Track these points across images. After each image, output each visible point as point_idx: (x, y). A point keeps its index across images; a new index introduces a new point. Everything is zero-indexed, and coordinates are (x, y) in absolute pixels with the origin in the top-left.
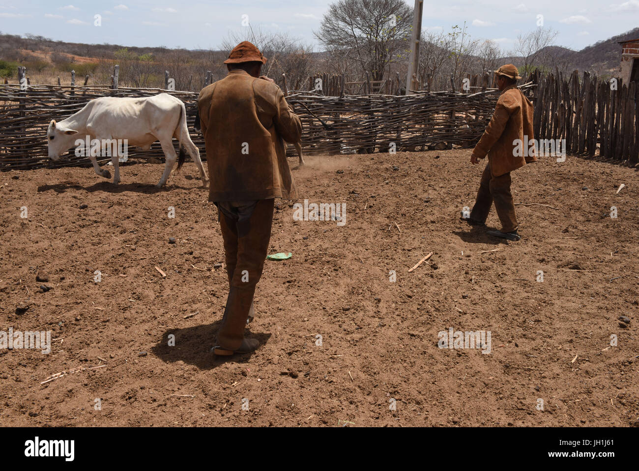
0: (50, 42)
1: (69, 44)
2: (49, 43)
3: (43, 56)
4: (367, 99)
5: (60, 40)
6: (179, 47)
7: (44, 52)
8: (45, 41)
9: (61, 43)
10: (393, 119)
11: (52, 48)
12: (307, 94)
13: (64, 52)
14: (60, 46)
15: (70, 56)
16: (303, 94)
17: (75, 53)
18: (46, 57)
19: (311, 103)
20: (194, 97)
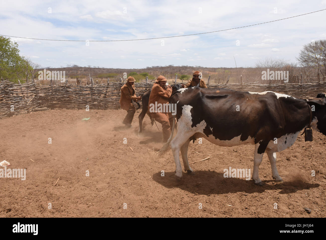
0: (203, 68)
1: (209, 68)
4: (284, 85)
5: (206, 67)
6: (248, 67)
8: (201, 67)
9: (206, 68)
10: (298, 94)
11: (203, 70)
12: (253, 83)
14: (206, 69)
15: (208, 72)
16: (251, 83)
17: (210, 71)
19: (254, 87)
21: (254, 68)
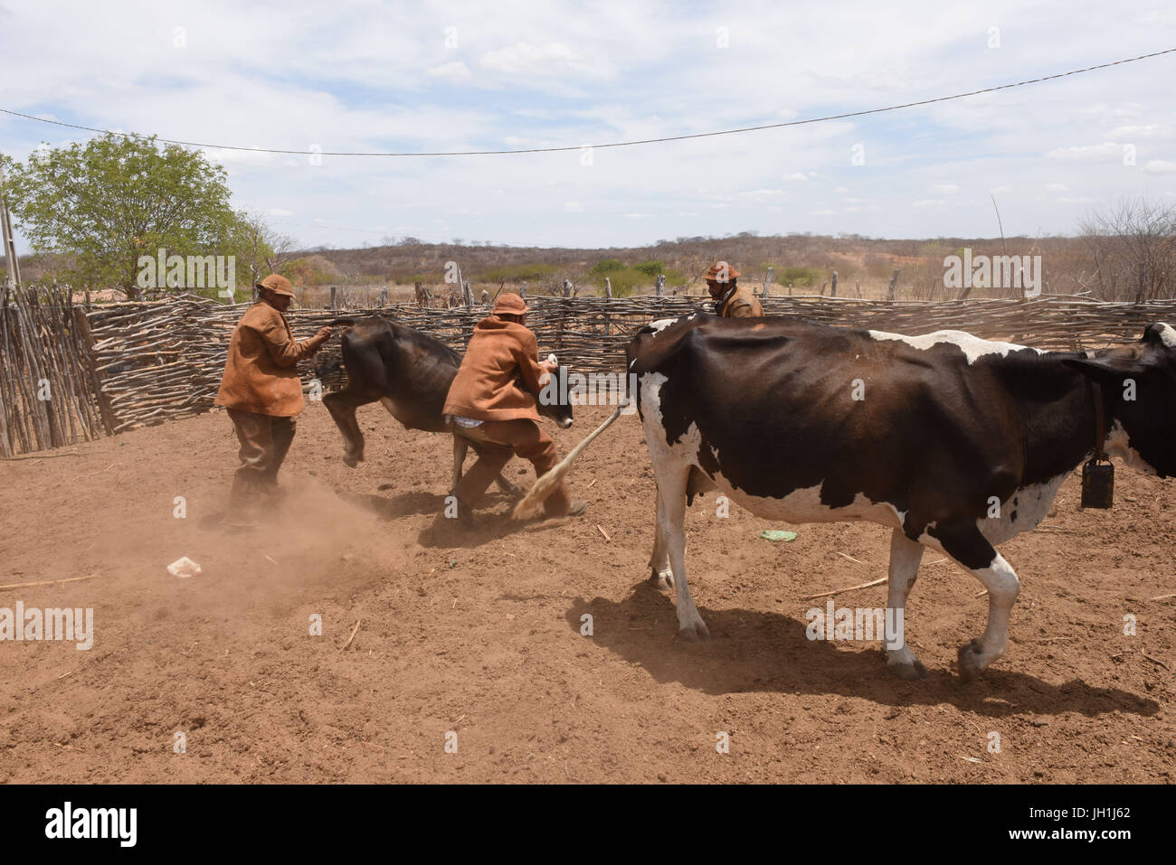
0: (868, 240)
2: (868, 243)
3: (854, 259)
7: (857, 253)
8: (862, 240)
9: (881, 241)
11: (867, 249)
13: (882, 251)
15: (888, 256)
16: (1059, 298)
17: (895, 252)
18: (857, 260)
20: (871, 306)
21: (1073, 240)
